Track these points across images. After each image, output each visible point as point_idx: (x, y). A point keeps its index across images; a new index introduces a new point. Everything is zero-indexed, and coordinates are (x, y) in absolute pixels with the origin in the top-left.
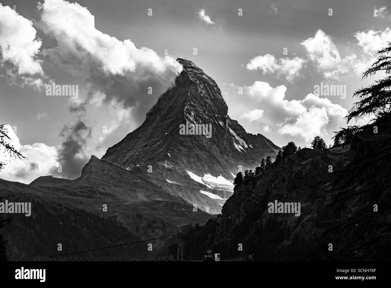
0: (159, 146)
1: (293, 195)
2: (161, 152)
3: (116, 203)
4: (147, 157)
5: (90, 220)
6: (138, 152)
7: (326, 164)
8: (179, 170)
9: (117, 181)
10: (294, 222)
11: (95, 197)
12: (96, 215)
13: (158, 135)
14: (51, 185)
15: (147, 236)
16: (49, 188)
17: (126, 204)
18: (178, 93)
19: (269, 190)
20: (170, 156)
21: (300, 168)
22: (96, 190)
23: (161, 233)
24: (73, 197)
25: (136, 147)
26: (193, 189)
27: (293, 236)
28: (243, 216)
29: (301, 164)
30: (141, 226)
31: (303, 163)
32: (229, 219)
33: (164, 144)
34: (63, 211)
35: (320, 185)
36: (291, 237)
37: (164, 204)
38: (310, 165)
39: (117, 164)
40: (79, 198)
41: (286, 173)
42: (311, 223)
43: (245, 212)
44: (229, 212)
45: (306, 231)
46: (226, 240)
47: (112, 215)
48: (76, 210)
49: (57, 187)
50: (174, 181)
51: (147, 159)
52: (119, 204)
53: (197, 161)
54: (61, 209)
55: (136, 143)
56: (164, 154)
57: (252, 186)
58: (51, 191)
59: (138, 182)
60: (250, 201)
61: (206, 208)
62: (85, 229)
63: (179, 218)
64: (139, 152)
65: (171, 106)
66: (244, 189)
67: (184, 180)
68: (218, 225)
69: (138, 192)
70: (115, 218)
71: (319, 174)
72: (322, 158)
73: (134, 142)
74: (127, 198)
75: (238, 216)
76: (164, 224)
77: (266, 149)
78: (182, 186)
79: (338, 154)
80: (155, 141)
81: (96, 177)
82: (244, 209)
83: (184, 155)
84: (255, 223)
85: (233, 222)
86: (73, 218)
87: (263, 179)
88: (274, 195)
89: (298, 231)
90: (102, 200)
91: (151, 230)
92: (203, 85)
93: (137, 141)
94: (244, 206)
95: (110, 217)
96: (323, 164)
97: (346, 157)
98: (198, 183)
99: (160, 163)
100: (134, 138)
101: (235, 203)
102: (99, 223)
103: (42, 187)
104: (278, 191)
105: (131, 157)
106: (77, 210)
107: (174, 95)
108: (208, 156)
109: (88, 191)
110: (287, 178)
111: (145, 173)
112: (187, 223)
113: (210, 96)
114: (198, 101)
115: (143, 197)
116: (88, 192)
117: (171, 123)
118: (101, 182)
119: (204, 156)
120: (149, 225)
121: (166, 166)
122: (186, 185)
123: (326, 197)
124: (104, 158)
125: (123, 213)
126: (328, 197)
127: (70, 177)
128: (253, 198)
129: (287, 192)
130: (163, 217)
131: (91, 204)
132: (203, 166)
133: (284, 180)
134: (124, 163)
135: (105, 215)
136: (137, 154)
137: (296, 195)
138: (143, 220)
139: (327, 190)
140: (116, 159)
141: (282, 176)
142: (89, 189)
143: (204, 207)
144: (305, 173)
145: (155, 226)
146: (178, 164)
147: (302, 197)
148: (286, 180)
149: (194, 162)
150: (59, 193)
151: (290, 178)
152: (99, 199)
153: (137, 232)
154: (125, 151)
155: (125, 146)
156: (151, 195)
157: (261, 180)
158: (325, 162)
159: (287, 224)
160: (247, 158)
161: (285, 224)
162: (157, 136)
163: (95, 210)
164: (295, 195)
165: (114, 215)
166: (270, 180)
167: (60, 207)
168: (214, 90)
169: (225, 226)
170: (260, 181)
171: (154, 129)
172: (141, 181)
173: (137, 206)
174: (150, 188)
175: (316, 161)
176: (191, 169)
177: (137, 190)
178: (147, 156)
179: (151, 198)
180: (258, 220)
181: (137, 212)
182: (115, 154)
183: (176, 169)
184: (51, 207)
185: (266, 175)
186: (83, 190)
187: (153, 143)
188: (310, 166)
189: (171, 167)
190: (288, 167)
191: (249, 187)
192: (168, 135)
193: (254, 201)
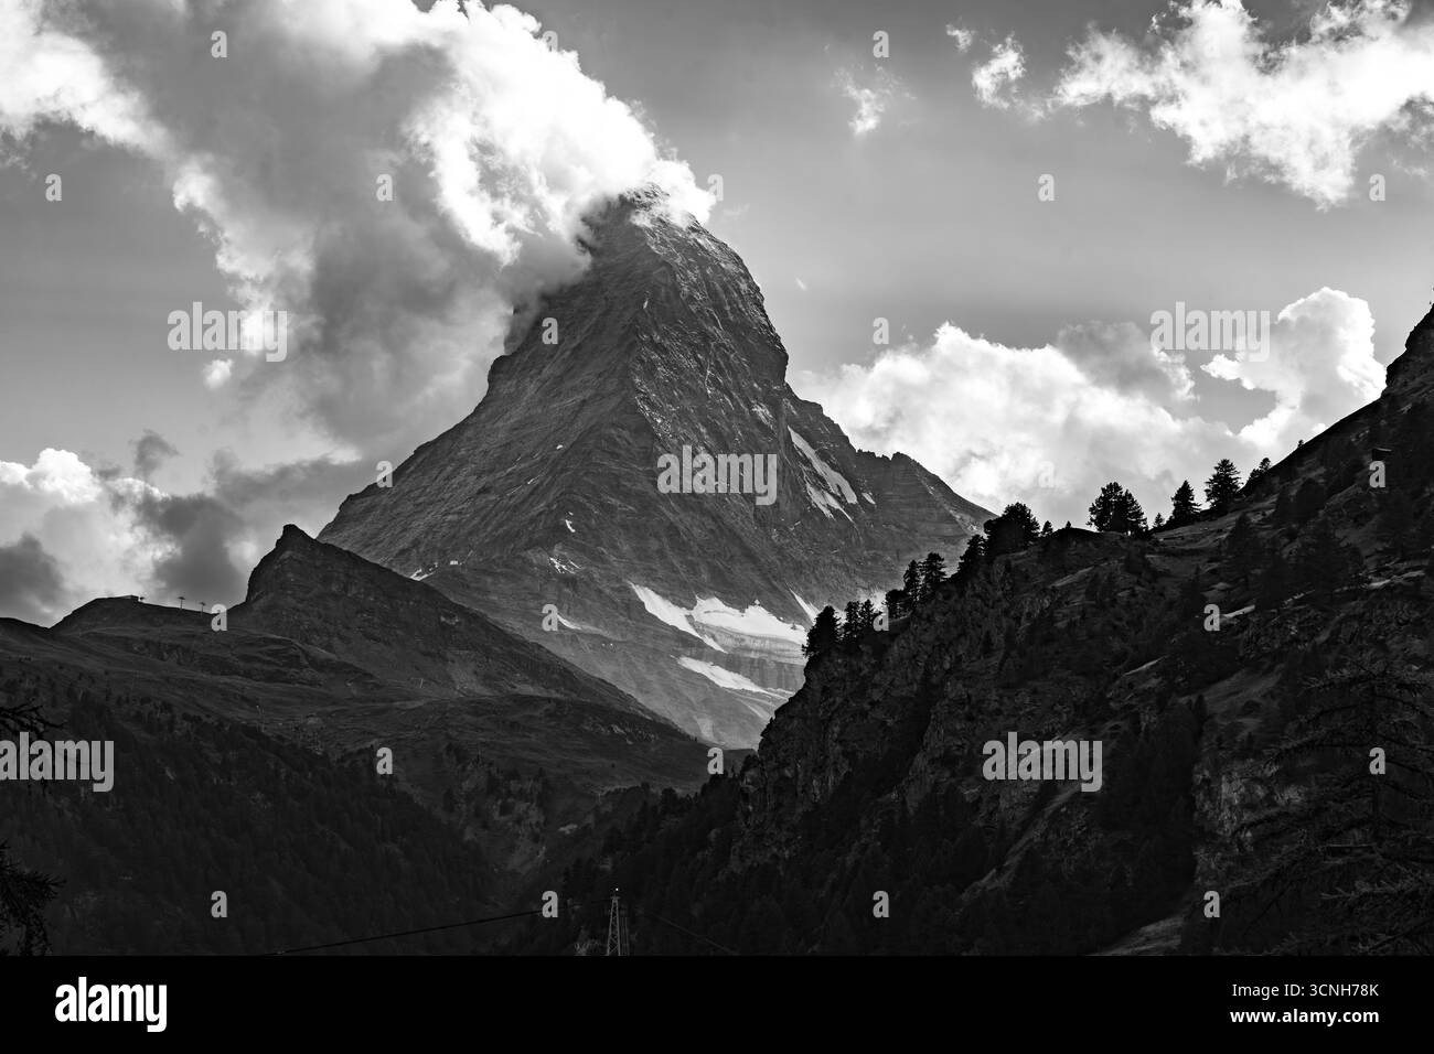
0: (531, 494)
1: (1023, 703)
2: (541, 513)
3: (374, 701)
4: (490, 533)
5: (276, 764)
6: (454, 513)
7: (1141, 589)
8: (605, 581)
9: (376, 620)
10: (1024, 806)
11: (297, 676)
12: (299, 746)
13: (529, 451)
14: (135, 631)
15: (485, 826)
16: (126, 643)
17: (410, 705)
18: (606, 299)
19: (935, 680)
20: (573, 531)
21: (1047, 603)
22: (300, 654)
23: (535, 816)
24: (215, 678)
25: (447, 496)
26: (655, 651)
27: (1017, 858)
28: (836, 770)
29: (1050, 587)
30: (461, 788)
31: (1058, 584)
32: (787, 778)
33: (551, 484)
34: (179, 730)
35: (1121, 667)
36: (1013, 861)
37: (547, 710)
38: (1083, 591)
39: (377, 555)
40: (238, 681)
41: (998, 619)
42: (1086, 811)
43: (846, 754)
44: (786, 751)
45: (1065, 842)
46: (775, 856)
47: (358, 748)
48: (227, 729)
49: (156, 640)
50: (587, 620)
51: (487, 541)
52: (381, 705)
53: (672, 549)
54: (171, 723)
55: (448, 479)
56: (549, 522)
57: (873, 661)
58: (137, 653)
59: (453, 627)
60: (864, 714)
61: (699, 721)
62: (258, 795)
63: (603, 760)
64: (459, 513)
65: (579, 347)
66: (844, 671)
67: (622, 619)
68: (746, 797)
69: (453, 662)
70: (368, 758)
71: (1115, 627)
72: (1129, 567)
73: (444, 474)
74: (412, 683)
75: (819, 769)
76: (546, 784)
77: (924, 510)
78: (614, 642)
79: (1187, 551)
80: (520, 474)
81: (300, 606)
82: (840, 742)
83: (624, 526)
84: (879, 800)
85: (799, 789)
86: (216, 757)
87: (912, 637)
88: (950, 700)
89: (1035, 840)
90: (322, 690)
91: (500, 802)
92: (697, 272)
93: (454, 471)
94: (841, 733)
95: (351, 754)
96: (1132, 589)
97: (1215, 565)
98: (674, 629)
99: (535, 556)
100: (442, 463)
101: (808, 722)
102: (310, 774)
103: (100, 637)
104: (964, 686)
105: (431, 529)
106: (230, 728)
107: (590, 308)
108: (712, 531)
109: (269, 655)
110: (998, 639)
111: (477, 589)
112: (631, 780)
113: (723, 314)
114: (676, 329)
115: (472, 681)
116: (269, 658)
117: (577, 409)
118: (318, 623)
119: (696, 531)
120: (493, 787)
121: (557, 567)
122: (630, 637)
123: (1142, 717)
124: (332, 531)
125: (399, 740)
126: (1147, 717)
127: (204, 604)
128: (873, 704)
129: (1001, 691)
130: (544, 758)
131: (281, 703)
132: (694, 569)
133: (987, 648)
134: (402, 552)
135: (332, 746)
136: (450, 522)
137: (1033, 702)
138: (469, 768)
139: (1145, 691)
140: (375, 535)
141: (980, 627)
142: (275, 647)
143: (695, 717)
144: (1065, 621)
145: (512, 789)
146: (599, 559)
147: (1052, 708)
148: (994, 647)
149: (661, 552)
150: (162, 663)
151: (1009, 638)
152: (311, 685)
153: (450, 809)
154: (410, 507)
155: (408, 492)
156: (499, 673)
157: (904, 638)
158: (1139, 583)
159: (996, 808)
160: (853, 540)
161: (991, 809)
162: (527, 456)
163: (297, 728)
164: (1027, 701)
165: (363, 747)
166: (937, 643)
167: (169, 715)
168: (738, 291)
169: (771, 804)
170: (903, 641)
171: (516, 429)
172: (463, 620)
173: (447, 715)
174: (497, 649)
175: (1106, 578)
176: (651, 581)
177: (449, 656)
178: (489, 529)
179: (501, 684)
180: (891, 791)
181: (448, 737)
182: (370, 519)
183: (592, 579)
184: (133, 713)
185: (923, 623)
186: (250, 651)
187: (510, 481)
188: (1082, 596)
189: (574, 568)
190: (1005, 595)
191: (862, 665)
192: (566, 452)
193: (879, 714)
